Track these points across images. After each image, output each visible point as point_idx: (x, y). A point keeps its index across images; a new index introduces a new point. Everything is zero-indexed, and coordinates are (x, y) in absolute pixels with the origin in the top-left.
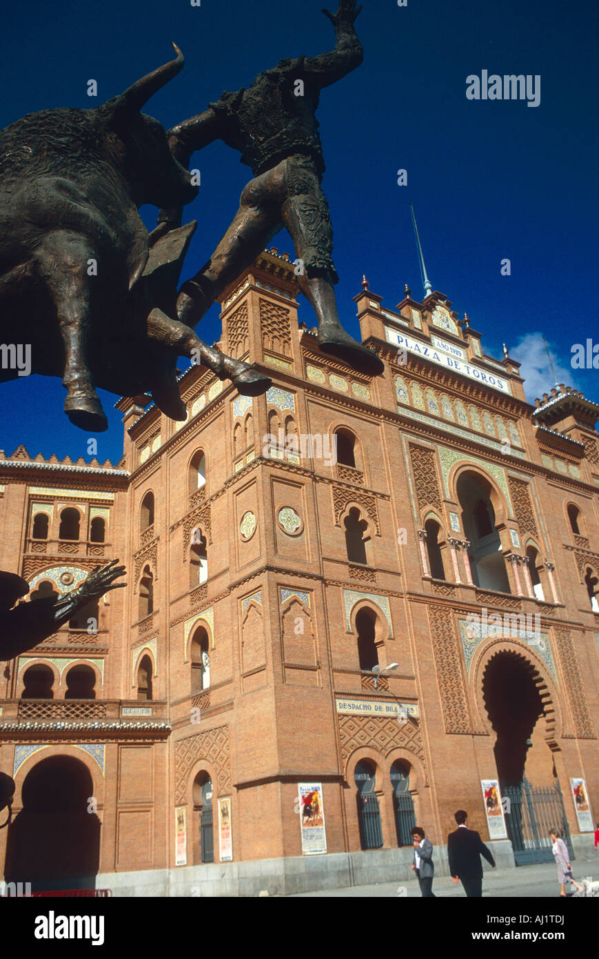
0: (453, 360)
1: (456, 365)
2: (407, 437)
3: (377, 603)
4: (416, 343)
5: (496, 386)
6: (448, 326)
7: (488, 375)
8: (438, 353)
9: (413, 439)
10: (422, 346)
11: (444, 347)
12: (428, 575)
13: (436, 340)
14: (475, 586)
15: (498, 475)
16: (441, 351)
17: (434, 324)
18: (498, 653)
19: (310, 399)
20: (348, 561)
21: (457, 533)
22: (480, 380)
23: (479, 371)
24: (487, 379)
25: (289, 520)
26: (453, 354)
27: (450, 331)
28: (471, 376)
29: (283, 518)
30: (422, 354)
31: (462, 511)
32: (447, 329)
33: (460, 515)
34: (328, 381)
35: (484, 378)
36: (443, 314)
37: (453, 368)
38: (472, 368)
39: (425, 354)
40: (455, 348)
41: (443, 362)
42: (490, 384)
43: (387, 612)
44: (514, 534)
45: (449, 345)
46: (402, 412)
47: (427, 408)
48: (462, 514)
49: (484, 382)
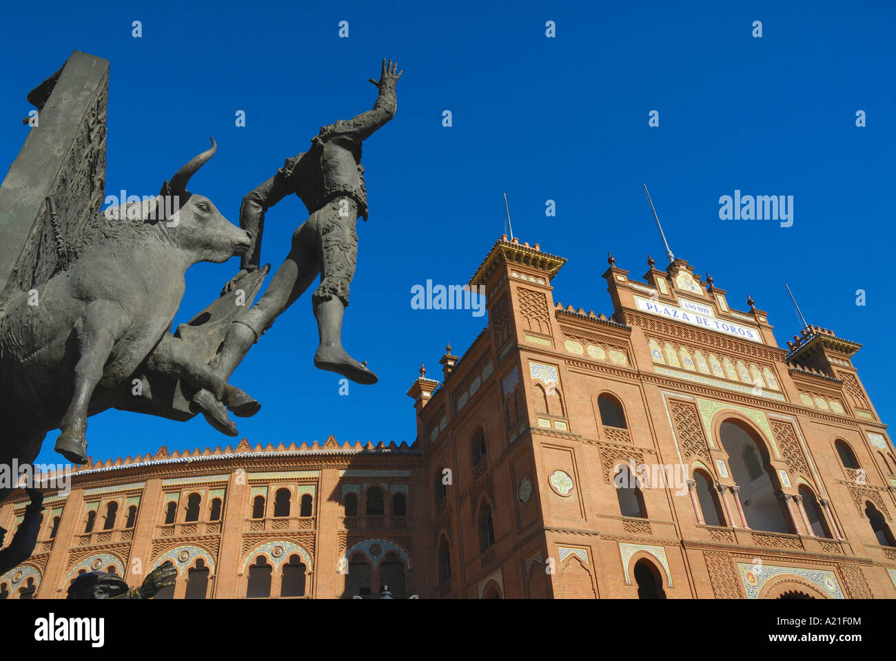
0: (702, 318)
1: (705, 322)
2: (665, 394)
3: (654, 554)
4: (664, 307)
5: (747, 337)
6: (693, 288)
7: (737, 327)
8: (686, 313)
9: (673, 394)
10: (671, 309)
11: (692, 307)
12: (702, 523)
13: (683, 302)
14: (750, 529)
15: (759, 419)
16: (688, 311)
17: (679, 287)
18: (784, 594)
19: (572, 370)
20: (621, 516)
21: (727, 479)
22: (730, 332)
23: (729, 324)
24: (737, 331)
25: (562, 482)
26: (701, 312)
27: (696, 292)
28: (721, 330)
29: (555, 481)
30: (672, 317)
31: (728, 457)
32: (693, 291)
33: (726, 461)
34: (586, 352)
35: (733, 330)
36: (687, 278)
37: (703, 325)
38: (721, 322)
39: (674, 316)
40: (702, 307)
41: (693, 321)
42: (739, 335)
43: (665, 562)
44: (783, 475)
45: (696, 305)
46: (659, 371)
47: (681, 364)
48: (729, 461)
49: (734, 334)
